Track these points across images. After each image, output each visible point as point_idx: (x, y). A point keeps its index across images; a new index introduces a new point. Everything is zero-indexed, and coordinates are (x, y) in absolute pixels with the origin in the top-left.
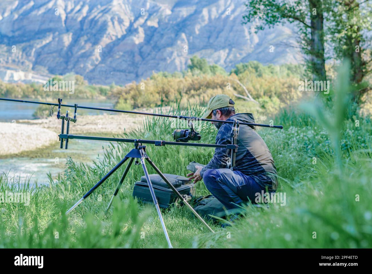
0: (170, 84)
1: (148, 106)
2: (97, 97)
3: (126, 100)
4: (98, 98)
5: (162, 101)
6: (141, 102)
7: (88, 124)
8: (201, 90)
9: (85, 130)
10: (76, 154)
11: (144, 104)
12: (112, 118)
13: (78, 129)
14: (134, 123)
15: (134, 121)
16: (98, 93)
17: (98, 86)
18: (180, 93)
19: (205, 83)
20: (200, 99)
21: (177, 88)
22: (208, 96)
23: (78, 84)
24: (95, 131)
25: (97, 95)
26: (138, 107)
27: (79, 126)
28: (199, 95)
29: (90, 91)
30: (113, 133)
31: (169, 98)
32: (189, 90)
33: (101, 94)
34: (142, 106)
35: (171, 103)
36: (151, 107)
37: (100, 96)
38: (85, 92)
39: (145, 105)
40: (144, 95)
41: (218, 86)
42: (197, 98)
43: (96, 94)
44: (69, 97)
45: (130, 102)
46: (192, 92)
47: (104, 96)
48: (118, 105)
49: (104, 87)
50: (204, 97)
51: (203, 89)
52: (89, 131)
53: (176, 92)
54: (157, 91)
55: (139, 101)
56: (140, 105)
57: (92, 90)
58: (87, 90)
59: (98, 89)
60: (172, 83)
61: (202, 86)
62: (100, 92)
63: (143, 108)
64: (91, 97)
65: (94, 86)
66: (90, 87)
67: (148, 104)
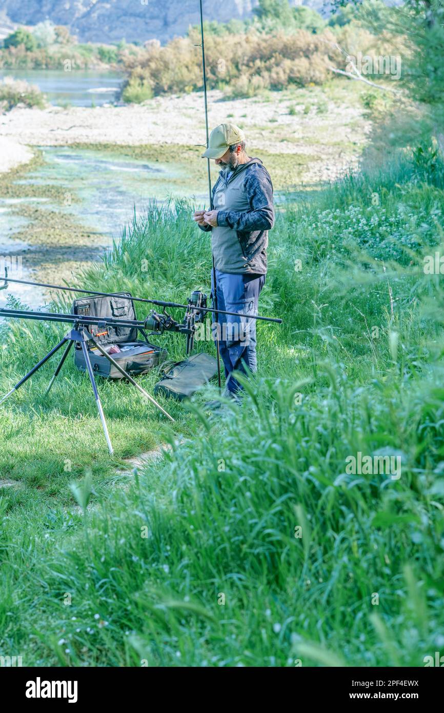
0: (218, 48)
1: (180, 91)
2: (94, 65)
3: (142, 78)
4: (97, 67)
5: (205, 79)
6: (169, 83)
7: (74, 126)
8: (273, 60)
9: (71, 138)
10: (53, 187)
11: (173, 85)
12: (118, 115)
13: (59, 137)
14: (155, 123)
15: (155, 120)
16: (97, 58)
17: (95, 46)
18: (237, 67)
19: (281, 46)
20: (270, 77)
21: (231, 56)
22: (284, 72)
23: (61, 43)
24: (87, 141)
25: (95, 62)
26: (165, 92)
27: (59, 131)
28: (269, 69)
29: (83, 55)
30: (119, 143)
31: (217, 74)
32: (253, 59)
33: (101, 60)
34: (170, 88)
35: (220, 85)
36: (185, 92)
37: (100, 63)
38: (73, 57)
39: (175, 88)
40: (173, 70)
41: (301, 53)
42: (266, 74)
43: (93, 59)
44: (44, 67)
45: (149, 82)
46: (258, 63)
47: (106, 63)
48: (128, 88)
49: (106, 47)
50: (277, 73)
51: (276, 58)
52: (78, 141)
53: (229, 63)
54: (196, 61)
55: (165, 81)
56: (166, 88)
57: (84, 52)
58: (77, 53)
59: (97, 51)
60: (222, 47)
61: (275, 52)
62: (99, 56)
63: (172, 93)
64: (84, 66)
65: (89, 44)
66: (81, 47)
67: (181, 86)
